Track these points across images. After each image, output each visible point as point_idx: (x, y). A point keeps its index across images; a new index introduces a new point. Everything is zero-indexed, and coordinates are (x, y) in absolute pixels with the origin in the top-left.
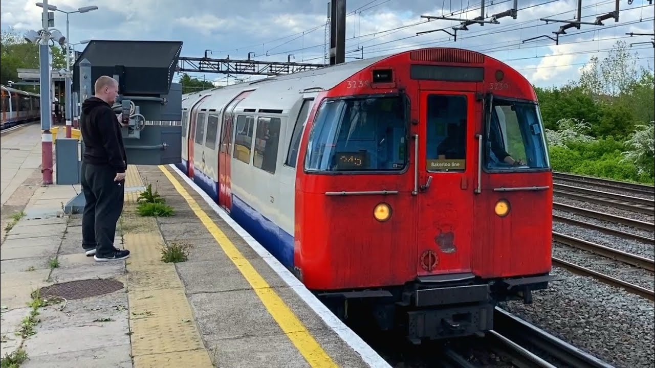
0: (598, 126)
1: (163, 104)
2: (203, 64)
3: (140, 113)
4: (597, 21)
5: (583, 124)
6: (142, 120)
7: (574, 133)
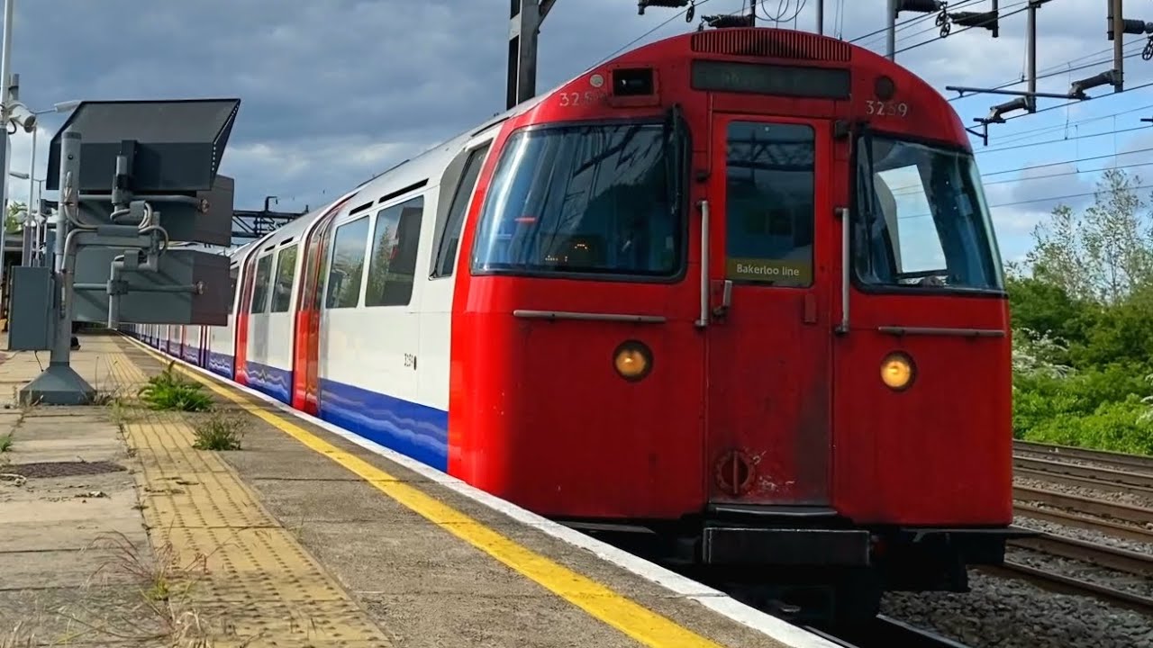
0: (1084, 348)
1: (201, 211)
2: (261, 222)
3: (160, 225)
4: (1074, 91)
5: (1048, 341)
6: (164, 239)
7: (1030, 358)
